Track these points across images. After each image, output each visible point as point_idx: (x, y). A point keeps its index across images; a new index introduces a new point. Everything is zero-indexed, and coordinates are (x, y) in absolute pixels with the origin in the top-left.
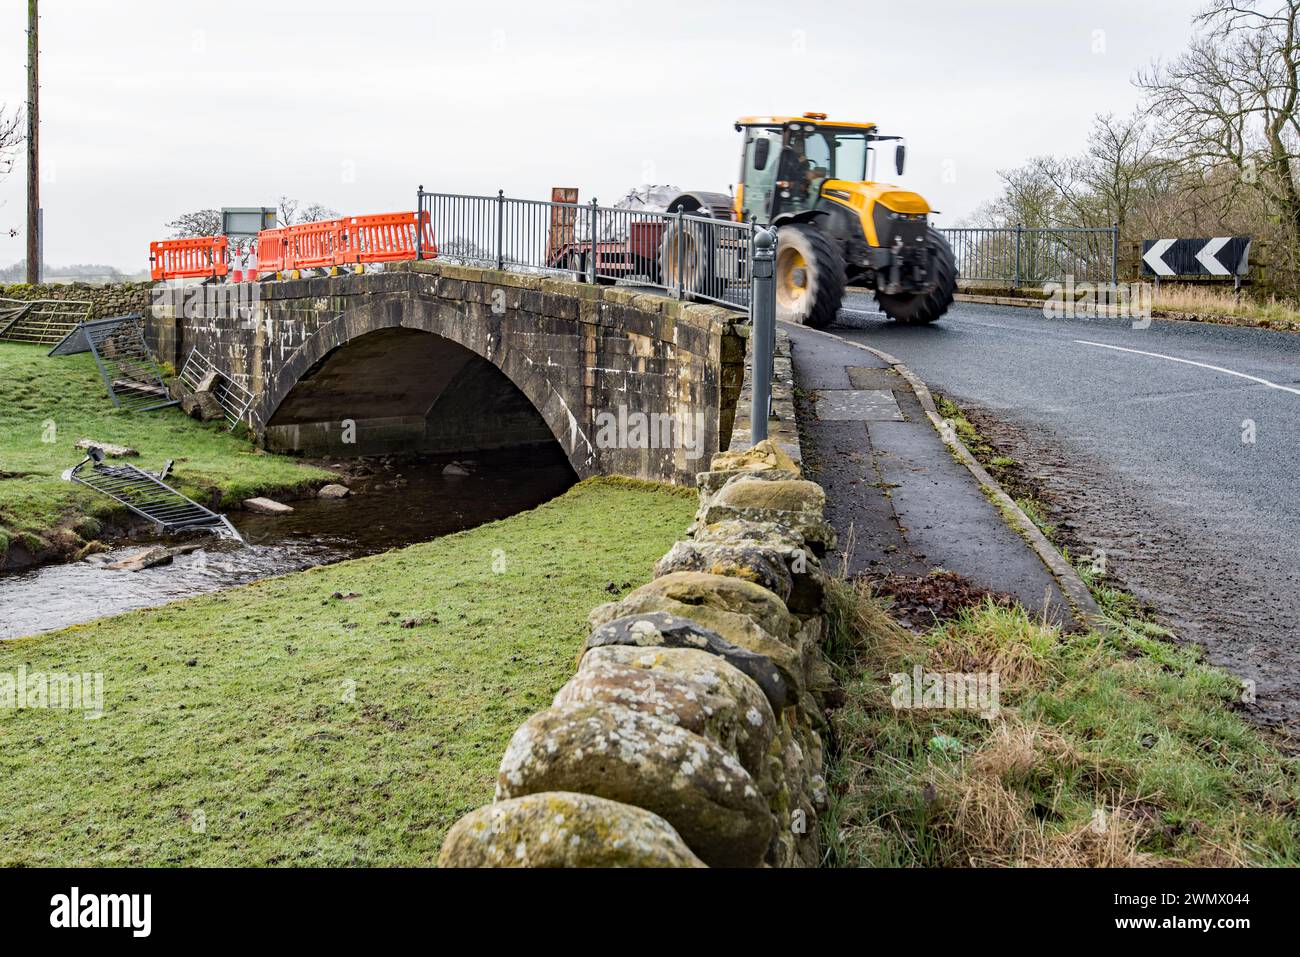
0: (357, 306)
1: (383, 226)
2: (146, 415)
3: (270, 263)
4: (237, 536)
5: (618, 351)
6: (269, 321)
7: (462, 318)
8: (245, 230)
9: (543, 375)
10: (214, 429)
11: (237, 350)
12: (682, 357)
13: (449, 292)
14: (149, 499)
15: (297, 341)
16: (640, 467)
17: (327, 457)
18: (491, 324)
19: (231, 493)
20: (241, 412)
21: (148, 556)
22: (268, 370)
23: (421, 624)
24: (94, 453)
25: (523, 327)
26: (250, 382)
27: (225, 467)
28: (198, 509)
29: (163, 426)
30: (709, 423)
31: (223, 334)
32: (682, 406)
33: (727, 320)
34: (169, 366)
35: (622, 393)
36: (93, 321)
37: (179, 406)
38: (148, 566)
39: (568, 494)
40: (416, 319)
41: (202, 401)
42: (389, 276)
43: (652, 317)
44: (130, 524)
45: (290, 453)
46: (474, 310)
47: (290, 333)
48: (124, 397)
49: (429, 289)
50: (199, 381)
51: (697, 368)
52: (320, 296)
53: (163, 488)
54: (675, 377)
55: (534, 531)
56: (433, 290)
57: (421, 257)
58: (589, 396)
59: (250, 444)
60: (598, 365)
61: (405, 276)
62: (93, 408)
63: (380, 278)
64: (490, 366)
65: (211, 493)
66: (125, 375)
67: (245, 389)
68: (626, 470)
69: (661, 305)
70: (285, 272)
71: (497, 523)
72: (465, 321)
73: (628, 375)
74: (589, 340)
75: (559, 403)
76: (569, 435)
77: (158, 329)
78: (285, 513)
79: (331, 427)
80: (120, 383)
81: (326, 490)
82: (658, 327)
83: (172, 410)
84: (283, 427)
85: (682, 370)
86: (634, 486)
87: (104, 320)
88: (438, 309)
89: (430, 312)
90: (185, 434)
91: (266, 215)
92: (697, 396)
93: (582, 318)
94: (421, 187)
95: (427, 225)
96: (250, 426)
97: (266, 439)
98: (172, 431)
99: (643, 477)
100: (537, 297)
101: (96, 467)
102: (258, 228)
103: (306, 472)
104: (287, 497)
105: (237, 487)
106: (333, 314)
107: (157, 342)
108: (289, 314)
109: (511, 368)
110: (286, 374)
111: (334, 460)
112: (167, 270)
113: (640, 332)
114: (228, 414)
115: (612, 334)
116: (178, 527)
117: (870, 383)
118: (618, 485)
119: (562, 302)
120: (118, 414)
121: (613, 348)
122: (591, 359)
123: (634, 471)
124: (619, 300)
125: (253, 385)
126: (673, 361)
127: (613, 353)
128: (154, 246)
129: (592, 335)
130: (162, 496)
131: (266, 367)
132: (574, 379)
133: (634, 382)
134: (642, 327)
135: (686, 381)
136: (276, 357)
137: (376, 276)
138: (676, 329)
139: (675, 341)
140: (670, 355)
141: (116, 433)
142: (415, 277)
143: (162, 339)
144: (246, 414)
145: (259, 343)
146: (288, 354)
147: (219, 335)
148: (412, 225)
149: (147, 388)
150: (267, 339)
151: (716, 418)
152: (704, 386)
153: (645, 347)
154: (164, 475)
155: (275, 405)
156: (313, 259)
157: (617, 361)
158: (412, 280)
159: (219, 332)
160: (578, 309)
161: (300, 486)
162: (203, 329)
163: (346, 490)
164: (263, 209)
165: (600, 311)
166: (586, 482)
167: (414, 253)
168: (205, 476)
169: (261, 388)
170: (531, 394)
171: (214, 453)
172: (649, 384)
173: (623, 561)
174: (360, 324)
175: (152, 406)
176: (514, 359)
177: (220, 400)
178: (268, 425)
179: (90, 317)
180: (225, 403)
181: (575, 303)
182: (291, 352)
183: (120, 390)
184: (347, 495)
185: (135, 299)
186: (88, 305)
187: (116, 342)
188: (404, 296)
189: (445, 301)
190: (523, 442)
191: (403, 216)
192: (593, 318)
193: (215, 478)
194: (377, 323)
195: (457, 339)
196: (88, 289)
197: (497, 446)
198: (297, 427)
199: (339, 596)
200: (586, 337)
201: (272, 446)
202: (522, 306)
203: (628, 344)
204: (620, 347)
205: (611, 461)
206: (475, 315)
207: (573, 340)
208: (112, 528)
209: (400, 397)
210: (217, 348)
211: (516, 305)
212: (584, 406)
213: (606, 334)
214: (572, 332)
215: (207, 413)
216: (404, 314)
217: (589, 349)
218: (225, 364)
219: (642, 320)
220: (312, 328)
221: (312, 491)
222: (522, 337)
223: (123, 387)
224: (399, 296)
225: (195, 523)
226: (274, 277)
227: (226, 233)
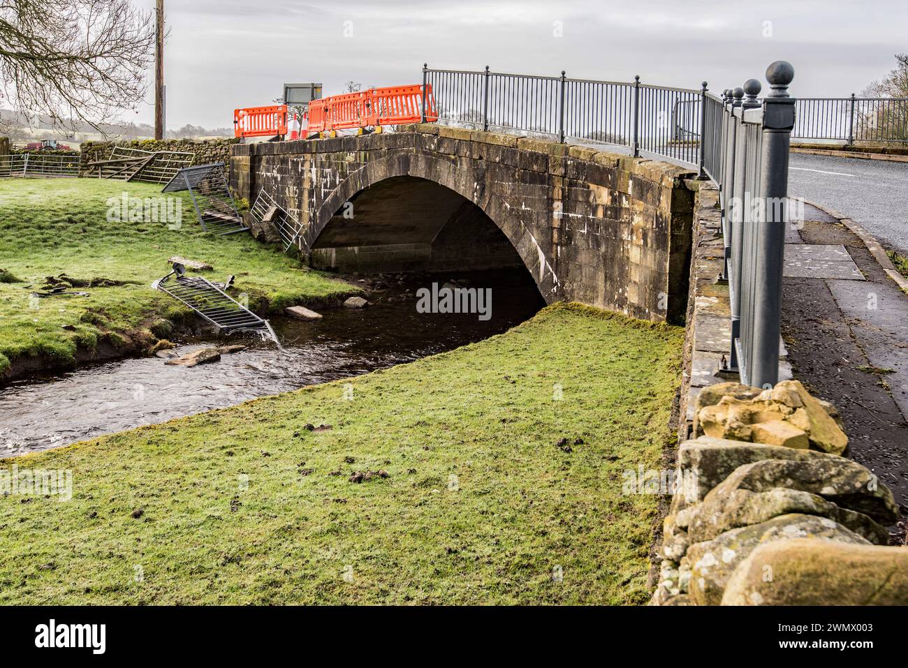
0: (376, 159)
1: (396, 96)
2: (225, 238)
3: (316, 126)
4: (275, 339)
5: (580, 199)
6: (314, 169)
7: (455, 170)
8: (300, 101)
9: (518, 217)
10: (273, 250)
11: (291, 191)
12: (635, 206)
13: (445, 149)
14: (213, 305)
15: (333, 185)
16: (597, 297)
17: (356, 273)
18: (478, 175)
19: (276, 302)
20: (294, 237)
21: (201, 354)
22: (313, 206)
23: (369, 480)
24: (178, 268)
25: (502, 177)
26: (300, 215)
27: (275, 281)
28: (249, 315)
29: (236, 247)
30: (660, 265)
31: (282, 178)
32: (635, 248)
33: (677, 175)
34: (246, 202)
35: (582, 235)
36: (195, 167)
37: (249, 232)
38: (200, 363)
39: (535, 318)
40: (419, 170)
41: (266, 228)
42: (401, 136)
43: (610, 171)
44: (198, 325)
45: (329, 269)
46: (464, 163)
47: (328, 179)
48: (210, 224)
49: (430, 146)
50: (265, 213)
51: (649, 216)
52: (349, 150)
53: (225, 297)
54: (629, 223)
55: (502, 358)
56: (433, 147)
57: (425, 120)
58: (556, 235)
59: (298, 262)
60: (564, 210)
61: (412, 135)
62: (187, 232)
63: (394, 137)
64: (476, 208)
65: (261, 302)
66: (213, 207)
67: (296, 220)
68: (585, 299)
69: (618, 160)
70: (326, 132)
71: (471, 345)
72: (457, 172)
73: (589, 220)
74: (556, 190)
75: (530, 241)
76: (538, 267)
77: (238, 174)
78: (316, 319)
79: (359, 250)
80: (208, 213)
81: (350, 301)
82: (615, 180)
83: (244, 234)
84: (323, 250)
85: (635, 217)
86: (592, 313)
87: (203, 166)
88: (437, 161)
89: (431, 164)
90: (251, 253)
91: (315, 89)
92: (649, 240)
93: (551, 171)
94: (426, 65)
95: (430, 95)
96: (300, 248)
97: (310, 259)
98: (242, 250)
99: (599, 305)
100: (514, 153)
101: (178, 278)
102: (308, 98)
103: (338, 286)
104: (320, 306)
105: (281, 297)
106: (359, 165)
107: (237, 183)
108: (327, 164)
109: (493, 210)
110: (324, 210)
111: (361, 276)
112: (245, 130)
113: (601, 183)
114: (284, 238)
115: (576, 185)
116: (232, 328)
117: (821, 238)
118: (578, 311)
119: (534, 157)
120: (205, 237)
121: (576, 197)
122: (558, 206)
123: (592, 300)
124: (582, 157)
125: (302, 217)
126: (628, 209)
127: (577, 201)
128: (237, 112)
129: (559, 185)
130: (223, 303)
131: (311, 204)
132: (543, 221)
133: (593, 225)
134: (602, 179)
135: (639, 227)
136: (318, 197)
137: (391, 136)
138: (631, 182)
139: (630, 191)
140: (625, 204)
141: (202, 252)
142: (419, 136)
143: (241, 181)
144: (297, 239)
145: (307, 186)
146: (326, 195)
147: (279, 179)
148: (418, 96)
149: (228, 218)
150: (312, 183)
151: (666, 261)
152: (656, 232)
153: (603, 196)
154: (227, 286)
155: (317, 232)
156: (345, 122)
157: (580, 207)
158: (417, 138)
159: (279, 176)
160: (547, 163)
161: (330, 297)
162: (269, 174)
163: (365, 301)
164: (313, 84)
165: (566, 166)
166: (550, 307)
167: (420, 118)
168: (258, 288)
169: (308, 220)
170: (508, 232)
171: (270, 269)
172: (606, 228)
173: (577, 405)
174: (378, 173)
175: (230, 231)
176: (495, 203)
177: (279, 227)
178: (312, 248)
179: (193, 164)
180: (282, 230)
181: (545, 158)
182: (329, 193)
183: (207, 219)
184: (366, 306)
185: (223, 151)
186: (192, 155)
187: (210, 182)
188: (412, 151)
189: (441, 156)
190: (507, 265)
191: (411, 88)
192: (561, 171)
193: (266, 290)
194: (391, 173)
195: (451, 186)
196: (192, 144)
197: (485, 267)
198: (334, 250)
199: (311, 428)
200: (554, 187)
201: (315, 265)
202: (502, 160)
203: (589, 193)
204: (583, 196)
205: (573, 290)
206: (465, 167)
207: (543, 189)
208: (183, 328)
209: (412, 229)
210: (278, 188)
211: (497, 159)
212: (551, 243)
213: (571, 184)
214: (542, 182)
215: (269, 238)
216: (411, 165)
217: (556, 197)
218: (283, 201)
219: (601, 173)
220: (343, 175)
221: (339, 301)
222: (502, 185)
223: (210, 216)
224: (407, 151)
225: (247, 326)
226: (317, 136)
227: (286, 103)
